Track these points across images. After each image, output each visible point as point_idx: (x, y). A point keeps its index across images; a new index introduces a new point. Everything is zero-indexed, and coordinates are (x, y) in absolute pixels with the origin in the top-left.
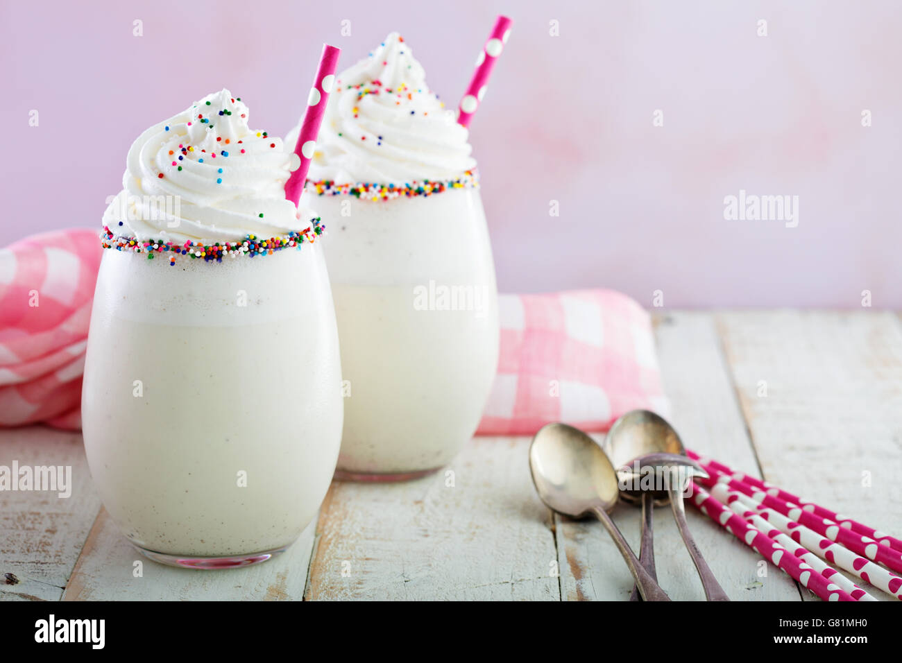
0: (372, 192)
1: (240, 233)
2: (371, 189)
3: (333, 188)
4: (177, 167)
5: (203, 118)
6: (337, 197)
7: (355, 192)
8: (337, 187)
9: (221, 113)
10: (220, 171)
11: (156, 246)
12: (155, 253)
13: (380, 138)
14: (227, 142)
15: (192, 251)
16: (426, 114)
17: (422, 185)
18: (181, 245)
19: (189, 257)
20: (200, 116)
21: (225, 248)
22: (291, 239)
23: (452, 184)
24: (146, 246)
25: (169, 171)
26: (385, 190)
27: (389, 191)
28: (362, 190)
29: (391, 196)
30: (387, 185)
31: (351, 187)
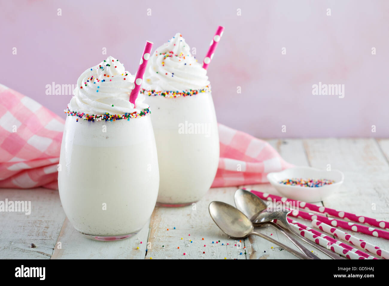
2: (169, 93)
3: (155, 93)
6: (156, 96)
7: (163, 94)
13: (173, 74)
16: (190, 65)
17: (189, 91)
23: (201, 91)
27: (176, 94)
28: (166, 94)
29: (177, 96)
30: (176, 92)
31: (162, 92)
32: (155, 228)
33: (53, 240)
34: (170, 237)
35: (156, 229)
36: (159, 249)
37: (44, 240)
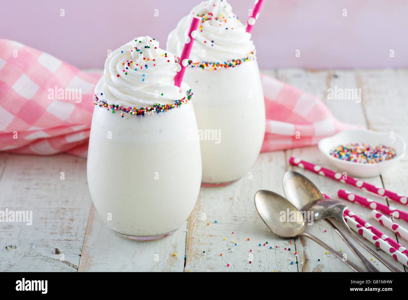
0: (209, 66)
1: (152, 103)
2: (209, 65)
3: (192, 64)
4: (125, 73)
5: (137, 49)
6: (194, 68)
7: (202, 66)
8: (194, 64)
9: (146, 47)
10: (144, 75)
11: (115, 108)
12: (115, 111)
13: (212, 42)
14: (148, 60)
15: (131, 111)
16: (233, 29)
17: (232, 62)
18: (127, 108)
19: (130, 114)
20: (136, 48)
21: (145, 110)
22: (176, 104)
23: (245, 60)
24: (111, 108)
25: (122, 74)
26: (215, 65)
27: (217, 66)
28: (205, 65)
29: (218, 68)
30: (216, 63)
31: (200, 64)
32: (194, 221)
33: (79, 241)
34: (211, 236)
35: (194, 223)
36: (199, 256)
37: (69, 241)
